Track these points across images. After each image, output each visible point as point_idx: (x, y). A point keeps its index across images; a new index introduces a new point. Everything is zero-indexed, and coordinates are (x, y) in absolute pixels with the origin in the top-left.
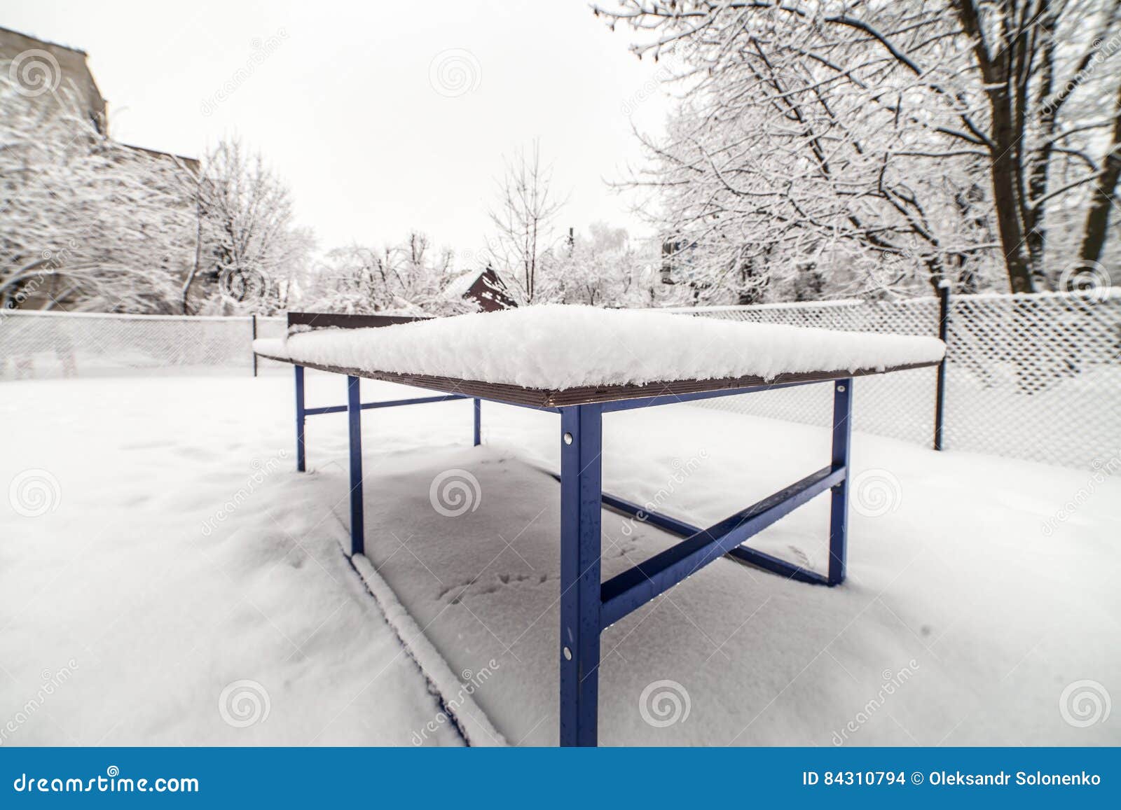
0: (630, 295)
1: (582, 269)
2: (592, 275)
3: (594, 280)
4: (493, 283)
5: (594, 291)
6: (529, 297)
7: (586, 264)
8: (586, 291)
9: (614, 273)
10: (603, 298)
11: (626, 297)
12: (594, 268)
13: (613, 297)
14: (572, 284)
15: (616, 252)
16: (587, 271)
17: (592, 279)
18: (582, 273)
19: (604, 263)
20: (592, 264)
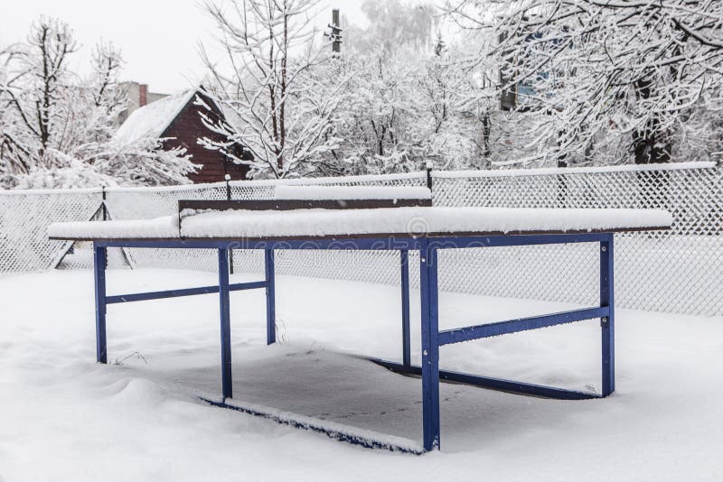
0: (446, 135)
1: (363, 93)
2: (380, 103)
3: (385, 112)
4: (216, 122)
5: (384, 130)
6: (278, 144)
7: (369, 85)
8: (370, 131)
9: (418, 98)
10: (401, 142)
11: (438, 139)
12: (382, 92)
13: (417, 140)
14: (344, 118)
15: (416, 48)
16: (371, 96)
17: (381, 110)
18: (362, 99)
19: (399, 83)
20: (380, 84)
